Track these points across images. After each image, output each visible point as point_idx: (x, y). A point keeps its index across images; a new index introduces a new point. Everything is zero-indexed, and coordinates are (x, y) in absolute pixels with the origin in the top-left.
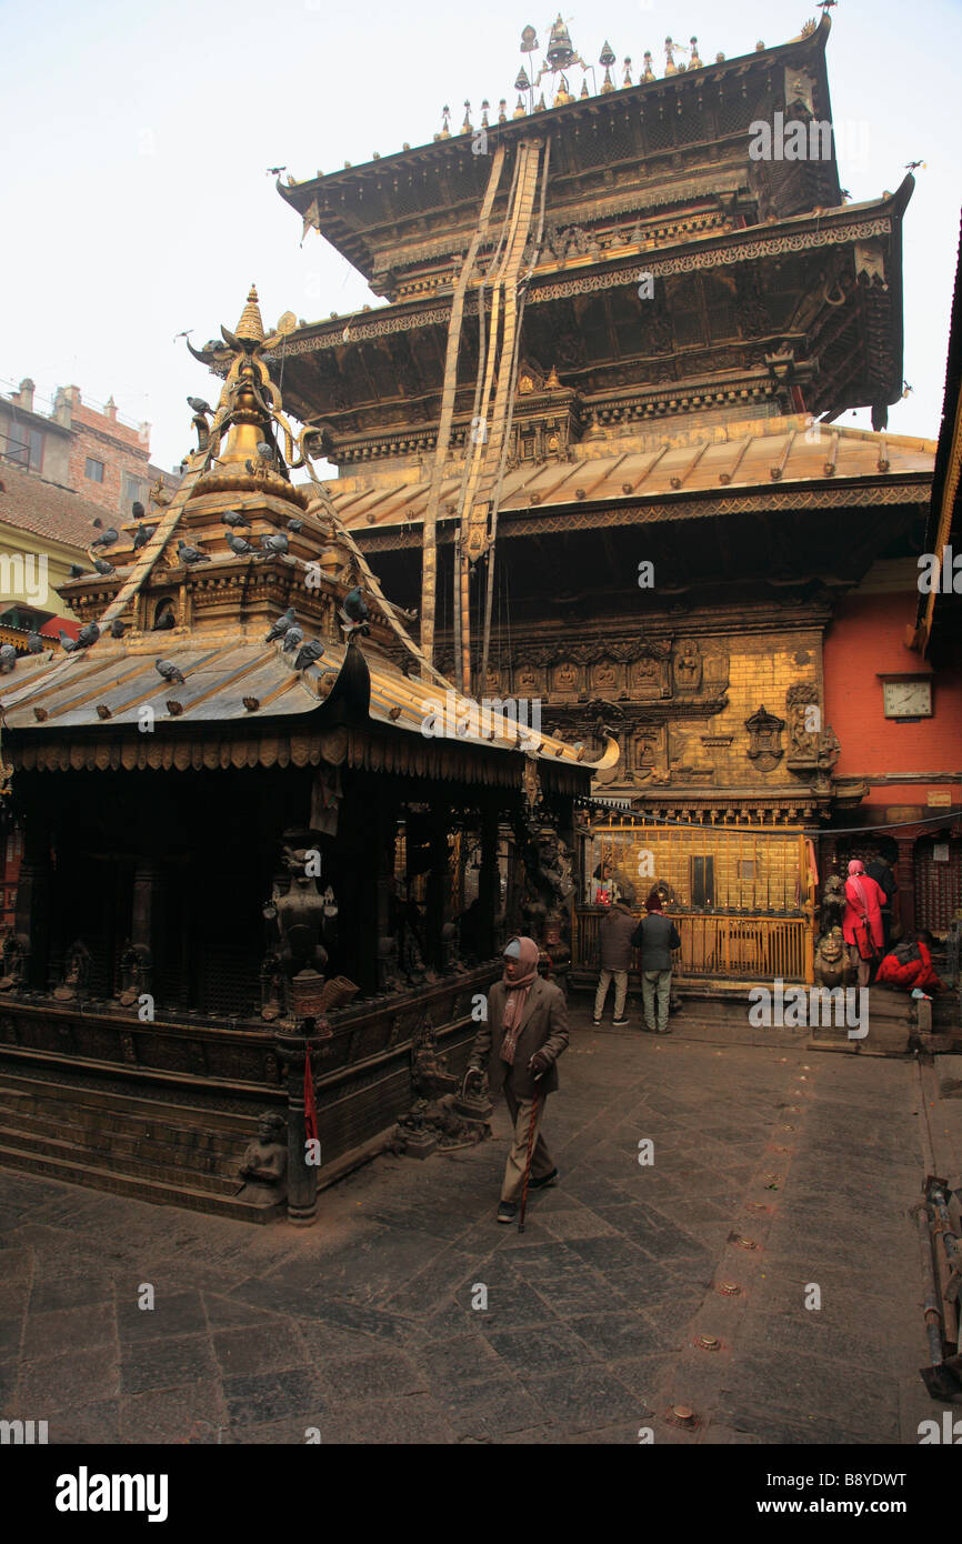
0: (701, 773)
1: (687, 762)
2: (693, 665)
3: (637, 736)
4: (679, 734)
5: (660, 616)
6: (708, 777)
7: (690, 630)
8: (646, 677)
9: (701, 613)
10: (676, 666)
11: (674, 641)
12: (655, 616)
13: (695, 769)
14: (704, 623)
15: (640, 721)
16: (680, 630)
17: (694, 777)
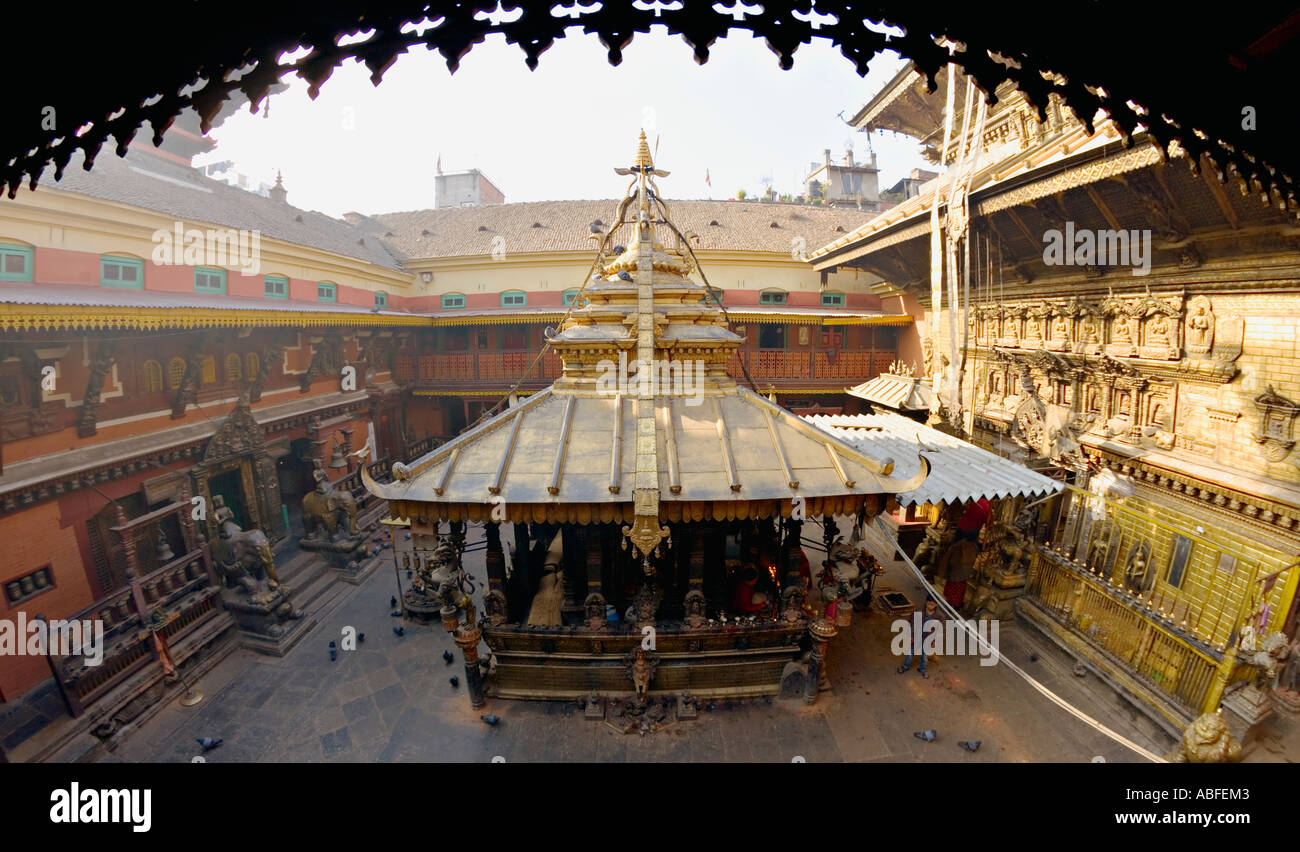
0: (1204, 445)
1: (1192, 432)
2: (1204, 326)
3: (1150, 393)
4: (1187, 398)
5: (1172, 269)
6: (1211, 450)
7: (1202, 285)
8: (1157, 335)
9: (1213, 266)
10: (1187, 325)
11: (1187, 297)
12: (1167, 270)
13: (1198, 440)
14: (1215, 278)
15: (1151, 378)
16: (1191, 286)
17: (1197, 447)
